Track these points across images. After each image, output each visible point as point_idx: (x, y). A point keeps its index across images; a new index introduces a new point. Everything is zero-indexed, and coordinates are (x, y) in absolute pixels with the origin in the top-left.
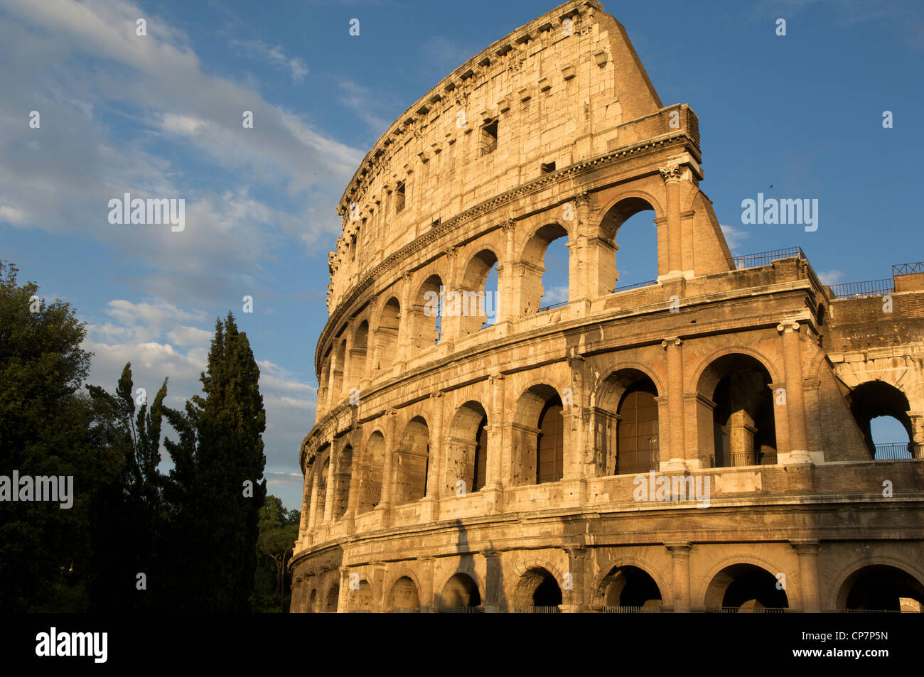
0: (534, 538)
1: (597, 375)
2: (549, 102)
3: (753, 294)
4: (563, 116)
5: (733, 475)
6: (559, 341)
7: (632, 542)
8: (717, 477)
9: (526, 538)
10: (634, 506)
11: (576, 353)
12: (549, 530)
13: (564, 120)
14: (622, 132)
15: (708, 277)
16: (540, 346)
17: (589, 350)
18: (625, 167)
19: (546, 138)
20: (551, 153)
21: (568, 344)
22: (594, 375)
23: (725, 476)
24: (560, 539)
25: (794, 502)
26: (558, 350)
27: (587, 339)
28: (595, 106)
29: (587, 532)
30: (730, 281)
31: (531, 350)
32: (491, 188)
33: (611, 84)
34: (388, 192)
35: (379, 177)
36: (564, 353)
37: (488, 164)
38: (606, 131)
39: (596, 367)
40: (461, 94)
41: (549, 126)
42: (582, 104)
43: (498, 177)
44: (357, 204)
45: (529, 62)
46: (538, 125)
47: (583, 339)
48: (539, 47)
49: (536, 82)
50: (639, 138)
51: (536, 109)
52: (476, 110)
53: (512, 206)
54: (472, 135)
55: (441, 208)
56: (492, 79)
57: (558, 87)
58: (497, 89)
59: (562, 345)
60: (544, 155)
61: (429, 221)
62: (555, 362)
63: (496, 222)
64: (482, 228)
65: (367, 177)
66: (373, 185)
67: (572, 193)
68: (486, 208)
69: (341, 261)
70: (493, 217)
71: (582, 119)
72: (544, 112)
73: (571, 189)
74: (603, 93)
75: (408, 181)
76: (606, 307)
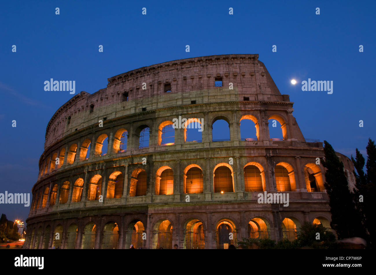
0: (261, 208)
2: (244, 79)
3: (319, 150)
4: (251, 85)
5: (316, 194)
6: (263, 151)
7: (294, 210)
8: (312, 194)
9: (257, 208)
10: (297, 201)
11: (269, 155)
12: (266, 206)
13: (250, 86)
14: (272, 97)
15: (302, 142)
16: (255, 151)
17: (274, 155)
18: (276, 106)
19: (244, 89)
20: (247, 94)
21: (266, 152)
22: (274, 163)
23: (314, 194)
24: (270, 209)
25: (324, 202)
26: (263, 153)
27: (272, 152)
28: (262, 86)
29: (280, 207)
30: (306, 144)
31: (252, 152)
32: (222, 97)
33: (266, 82)
34: (159, 83)
35: (149, 76)
36: (265, 155)
37: (220, 90)
38: (267, 94)
39: (274, 161)
40: (204, 64)
41: (245, 86)
42: (257, 84)
43: (226, 95)
44: (127, 81)
45: (235, 65)
46: (240, 85)
47: (271, 152)
48: (239, 62)
49: (239, 72)
50: (277, 100)
51: (239, 80)
52: (211, 71)
53: (235, 106)
54: (211, 78)
55: (196, 97)
56: (219, 64)
57: (248, 76)
58: (222, 68)
59: (264, 152)
60: (245, 94)
61: (189, 100)
62: (260, 156)
63: (229, 109)
64: (223, 109)
65: (138, 74)
66: (143, 78)
67: (259, 109)
68: (226, 104)
69: (107, 98)
70: (227, 107)
71: (258, 88)
72: (242, 82)
73: (259, 107)
74: (264, 83)
75: (173, 83)
76: (273, 144)
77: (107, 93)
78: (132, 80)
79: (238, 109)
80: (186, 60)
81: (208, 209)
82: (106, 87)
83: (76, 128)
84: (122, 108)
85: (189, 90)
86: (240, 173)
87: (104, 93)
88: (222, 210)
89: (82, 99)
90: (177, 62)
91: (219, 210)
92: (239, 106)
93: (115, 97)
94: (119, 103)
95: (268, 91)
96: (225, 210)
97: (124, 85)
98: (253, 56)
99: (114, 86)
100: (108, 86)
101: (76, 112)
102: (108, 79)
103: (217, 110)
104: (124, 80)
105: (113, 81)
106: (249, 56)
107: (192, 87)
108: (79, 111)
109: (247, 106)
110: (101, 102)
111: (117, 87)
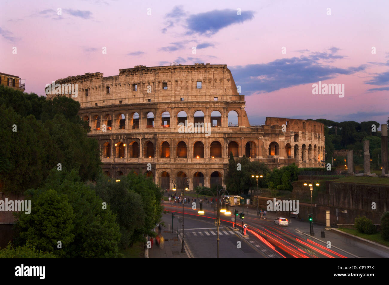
0: (217, 167)
1: (229, 141)
2: (216, 84)
4: (219, 88)
9: (215, 167)
11: (225, 137)
14: (233, 97)
15: (247, 127)
16: (218, 135)
17: (228, 137)
18: (234, 105)
19: (215, 91)
20: (217, 95)
28: (227, 89)
30: (250, 129)
33: (230, 86)
34: (159, 82)
35: (151, 74)
36: (223, 137)
37: (199, 91)
38: (229, 95)
39: (228, 140)
40: (190, 70)
41: (216, 89)
42: (224, 88)
43: (203, 95)
44: (135, 75)
45: (210, 72)
46: (213, 88)
47: (227, 135)
48: (213, 70)
49: (213, 78)
50: (236, 99)
51: (212, 84)
52: (195, 77)
53: (208, 104)
54: (194, 82)
55: (184, 96)
56: (200, 71)
57: (218, 81)
58: (201, 74)
59: (223, 135)
60: (215, 95)
61: (179, 97)
62: (220, 137)
63: (204, 106)
64: (200, 106)
65: (143, 71)
66: (147, 75)
67: (223, 106)
68: (202, 103)
69: (120, 85)
70: (203, 105)
71: (224, 91)
72: (215, 85)
73: (223, 105)
74: (229, 87)
75: (168, 83)
76: (229, 129)
77: (120, 81)
78: (139, 75)
79: (209, 106)
80: (177, 67)
81: (189, 167)
82: (118, 75)
83: (96, 102)
84: (133, 96)
85: (179, 90)
86: (208, 147)
87: (117, 80)
88: (197, 168)
89: (98, 79)
90: (171, 67)
91: (195, 168)
92: (211, 104)
93: (127, 85)
94: (131, 92)
95: (231, 92)
96: (198, 168)
97: (133, 78)
98: (223, 66)
99: (125, 76)
100: (120, 75)
101: (93, 88)
102: (120, 70)
103: (197, 106)
104: (132, 74)
105: (123, 72)
106: (220, 66)
107: (182, 87)
108: (96, 88)
109: (215, 104)
110: (116, 87)
111: (127, 78)
